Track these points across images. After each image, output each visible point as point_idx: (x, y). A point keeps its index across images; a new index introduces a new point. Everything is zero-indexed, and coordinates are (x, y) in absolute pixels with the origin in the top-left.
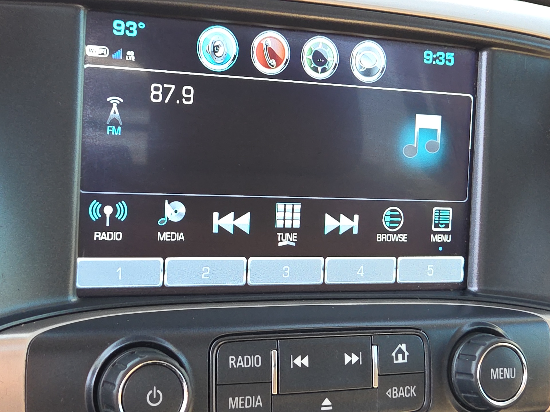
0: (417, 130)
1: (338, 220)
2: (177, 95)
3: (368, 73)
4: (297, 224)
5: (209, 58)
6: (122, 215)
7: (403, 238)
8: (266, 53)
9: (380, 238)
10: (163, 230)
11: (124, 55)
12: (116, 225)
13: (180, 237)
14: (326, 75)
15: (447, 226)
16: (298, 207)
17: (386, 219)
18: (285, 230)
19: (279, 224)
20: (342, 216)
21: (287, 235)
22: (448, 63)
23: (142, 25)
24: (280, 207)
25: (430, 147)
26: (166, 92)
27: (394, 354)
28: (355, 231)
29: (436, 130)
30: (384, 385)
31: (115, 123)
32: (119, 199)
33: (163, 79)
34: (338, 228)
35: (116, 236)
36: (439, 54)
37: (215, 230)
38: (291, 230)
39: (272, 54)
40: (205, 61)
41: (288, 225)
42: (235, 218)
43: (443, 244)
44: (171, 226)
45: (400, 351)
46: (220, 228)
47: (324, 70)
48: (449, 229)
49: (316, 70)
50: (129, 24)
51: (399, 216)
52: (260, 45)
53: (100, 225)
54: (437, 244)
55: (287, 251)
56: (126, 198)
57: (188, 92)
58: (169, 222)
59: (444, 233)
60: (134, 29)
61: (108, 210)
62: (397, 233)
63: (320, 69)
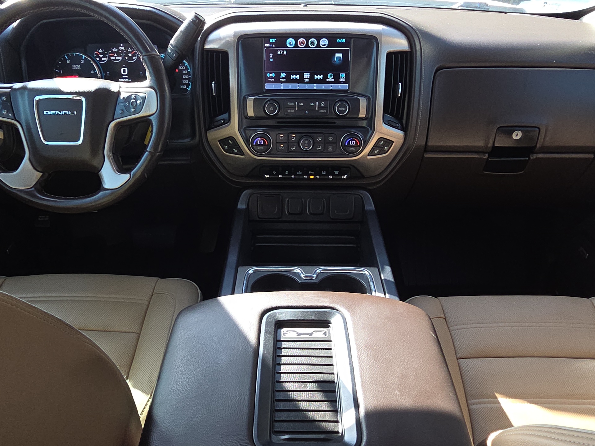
0: (336, 57)
1: (318, 76)
2: (283, 52)
3: (324, 45)
4: (309, 77)
5: (289, 45)
6: (274, 76)
7: (333, 80)
8: (301, 43)
9: (327, 80)
10: (281, 78)
11: (272, 46)
12: (272, 78)
13: (285, 80)
14: (314, 46)
15: (344, 77)
16: (309, 74)
17: (329, 77)
18: (306, 78)
19: (305, 77)
20: (319, 76)
21: (307, 79)
22: (344, 42)
23: (276, 40)
24: (305, 74)
25: (339, 60)
26: (281, 52)
27: (321, 104)
28: (322, 79)
29: (340, 57)
30: (319, 110)
31: (271, 59)
32: (273, 73)
33: (280, 50)
34: (318, 78)
35: (273, 80)
36: (341, 40)
37: (292, 79)
38: (307, 78)
39: (302, 43)
40: (288, 45)
41: (307, 77)
42: (296, 76)
43: (343, 81)
44: (283, 78)
45: (323, 103)
46: (293, 78)
47: (314, 45)
48: (344, 78)
49: (312, 46)
50: (273, 39)
51: (332, 75)
52: (300, 41)
53: (270, 78)
54: (341, 81)
55: (307, 83)
56: (274, 73)
57: (285, 52)
58: (283, 77)
59: (343, 79)
60: (274, 40)
61: (271, 75)
62: (331, 79)
63: (313, 45)
